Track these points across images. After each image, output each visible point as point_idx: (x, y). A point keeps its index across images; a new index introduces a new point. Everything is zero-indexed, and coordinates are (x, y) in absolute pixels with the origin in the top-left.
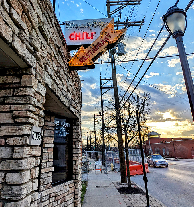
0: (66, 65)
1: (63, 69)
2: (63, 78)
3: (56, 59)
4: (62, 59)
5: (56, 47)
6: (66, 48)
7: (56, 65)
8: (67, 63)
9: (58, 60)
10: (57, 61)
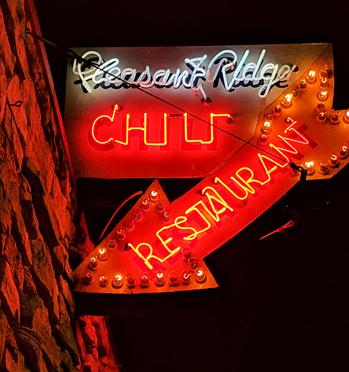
0: (65, 284)
1: (49, 305)
2: (45, 356)
3: (21, 249)
4: (46, 251)
5: (26, 184)
6: (69, 189)
7: (17, 284)
8: (68, 270)
9: (29, 253)
10: (25, 262)
